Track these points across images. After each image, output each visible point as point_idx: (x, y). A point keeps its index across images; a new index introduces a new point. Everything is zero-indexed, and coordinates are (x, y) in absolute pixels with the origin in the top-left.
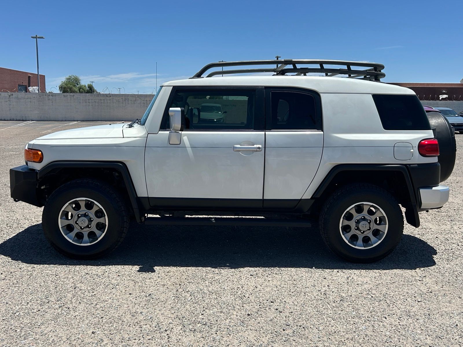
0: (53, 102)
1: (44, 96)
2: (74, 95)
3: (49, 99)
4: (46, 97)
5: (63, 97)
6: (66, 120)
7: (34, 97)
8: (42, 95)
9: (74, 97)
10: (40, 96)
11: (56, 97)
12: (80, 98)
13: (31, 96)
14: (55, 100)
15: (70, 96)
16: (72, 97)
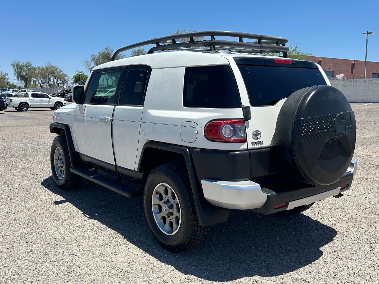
0: (354, 86)
1: (348, 82)
2: (372, 80)
3: (351, 84)
4: (349, 82)
5: (362, 82)
6: (363, 102)
7: (340, 83)
8: (346, 81)
9: (372, 81)
10: (344, 82)
11: (357, 82)
12: (377, 82)
13: (338, 83)
14: (356, 85)
15: (369, 81)
16: (370, 82)
